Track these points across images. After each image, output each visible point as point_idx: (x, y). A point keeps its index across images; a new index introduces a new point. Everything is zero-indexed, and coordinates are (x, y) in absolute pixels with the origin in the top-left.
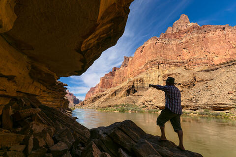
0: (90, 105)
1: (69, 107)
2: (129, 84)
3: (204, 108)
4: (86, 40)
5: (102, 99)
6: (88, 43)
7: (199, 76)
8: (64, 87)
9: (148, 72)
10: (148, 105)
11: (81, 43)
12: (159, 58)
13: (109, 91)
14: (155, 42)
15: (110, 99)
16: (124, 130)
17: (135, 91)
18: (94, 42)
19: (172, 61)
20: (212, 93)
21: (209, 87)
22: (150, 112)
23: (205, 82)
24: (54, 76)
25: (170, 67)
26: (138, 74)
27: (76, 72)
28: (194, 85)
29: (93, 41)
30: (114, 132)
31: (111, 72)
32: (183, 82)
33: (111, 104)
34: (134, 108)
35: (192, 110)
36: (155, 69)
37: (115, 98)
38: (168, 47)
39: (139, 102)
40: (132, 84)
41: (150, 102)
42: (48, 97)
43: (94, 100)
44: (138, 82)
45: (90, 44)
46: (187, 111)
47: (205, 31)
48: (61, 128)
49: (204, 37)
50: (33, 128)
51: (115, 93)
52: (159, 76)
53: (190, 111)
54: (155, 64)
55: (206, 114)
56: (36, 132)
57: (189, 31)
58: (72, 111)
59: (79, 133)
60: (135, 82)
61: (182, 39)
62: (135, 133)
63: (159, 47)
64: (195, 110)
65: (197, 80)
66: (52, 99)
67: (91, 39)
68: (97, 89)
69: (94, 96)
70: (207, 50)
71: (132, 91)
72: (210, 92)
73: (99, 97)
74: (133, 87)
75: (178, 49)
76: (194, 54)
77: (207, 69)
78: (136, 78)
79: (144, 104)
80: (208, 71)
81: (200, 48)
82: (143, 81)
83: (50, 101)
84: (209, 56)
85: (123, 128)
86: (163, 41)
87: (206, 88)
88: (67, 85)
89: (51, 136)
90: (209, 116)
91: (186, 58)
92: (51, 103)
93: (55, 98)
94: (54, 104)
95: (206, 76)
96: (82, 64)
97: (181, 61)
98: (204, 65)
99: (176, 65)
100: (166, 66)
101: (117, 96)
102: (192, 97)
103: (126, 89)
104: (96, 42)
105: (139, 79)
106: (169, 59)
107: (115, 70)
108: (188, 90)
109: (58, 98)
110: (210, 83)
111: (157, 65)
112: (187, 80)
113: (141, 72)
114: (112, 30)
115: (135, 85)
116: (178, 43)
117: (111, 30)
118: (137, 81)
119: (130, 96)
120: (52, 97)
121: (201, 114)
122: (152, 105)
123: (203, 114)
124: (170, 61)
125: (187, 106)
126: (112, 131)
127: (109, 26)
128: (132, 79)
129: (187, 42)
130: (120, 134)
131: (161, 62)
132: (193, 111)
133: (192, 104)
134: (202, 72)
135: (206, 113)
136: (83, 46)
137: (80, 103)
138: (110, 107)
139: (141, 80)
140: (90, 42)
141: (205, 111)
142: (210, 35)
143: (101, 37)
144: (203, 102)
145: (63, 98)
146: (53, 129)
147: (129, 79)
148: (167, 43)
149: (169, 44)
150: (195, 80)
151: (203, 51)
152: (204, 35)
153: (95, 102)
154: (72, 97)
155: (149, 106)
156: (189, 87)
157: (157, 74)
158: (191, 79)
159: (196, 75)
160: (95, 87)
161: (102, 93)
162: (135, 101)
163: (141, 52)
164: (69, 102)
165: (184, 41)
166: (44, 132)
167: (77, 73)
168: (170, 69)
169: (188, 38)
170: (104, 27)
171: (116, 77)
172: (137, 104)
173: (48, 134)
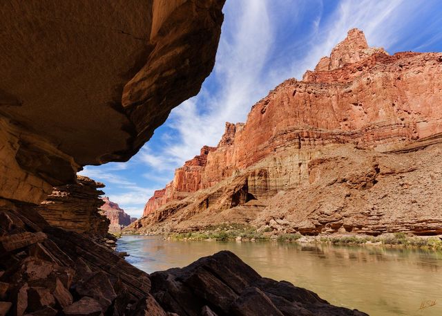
0: (154, 228)
1: (110, 231)
2: (236, 183)
3: (394, 231)
4: (130, 83)
5: (180, 214)
6: (136, 90)
7: (386, 164)
8: (98, 189)
9: (277, 155)
10: (277, 226)
11: (120, 90)
12: (300, 126)
13: (194, 198)
14: (292, 91)
15: (196, 215)
16: (217, 271)
17: (250, 197)
18: (149, 87)
19: (329, 131)
20: (413, 199)
21: (405, 186)
22: (281, 241)
23: (398, 176)
24: (69, 163)
25: (323, 144)
26: (256, 161)
27: (115, 153)
28: (375, 182)
29: (147, 84)
30: (195, 276)
31: (197, 157)
32: (352, 176)
33: (199, 224)
34: (246, 231)
35: (370, 234)
36: (292, 148)
37: (207, 211)
38: (320, 102)
39: (258, 219)
40: (243, 182)
41: (282, 219)
42: (63, 211)
43: (162, 217)
44: (256, 178)
45: (140, 92)
46: (359, 237)
47: (401, 66)
48: (89, 271)
49: (399, 79)
50: (28, 271)
51: (207, 201)
52: (300, 164)
53: (366, 236)
54: (291, 139)
55: (400, 243)
56: (34, 278)
57: (366, 66)
58: (116, 240)
59: (128, 284)
60: (249, 179)
61: (350, 83)
62: (238, 277)
63: (302, 101)
64: (376, 235)
65: (381, 171)
66: (73, 216)
67: (141, 80)
68: (169, 194)
69: (163, 208)
70: (404, 107)
71: (242, 198)
72: (408, 196)
73: (173, 211)
74: (246, 187)
75: (342, 106)
76: (377, 114)
77: (403, 147)
78: (252, 168)
79: (268, 224)
80: (406, 151)
81: (389, 102)
82: (266, 176)
83: (68, 220)
84: (409, 119)
85: (214, 267)
86: (309, 89)
87: (400, 188)
88: (103, 186)
89: (65, 286)
90: (405, 247)
91: (360, 123)
92: (70, 224)
93: (78, 213)
94: (77, 225)
95: (401, 162)
96: (128, 136)
97: (347, 131)
98: (398, 139)
99: (338, 141)
100: (316, 142)
101: (211, 207)
102: (370, 207)
103: (230, 193)
104: (153, 87)
105: (257, 172)
106: (323, 127)
107: (206, 153)
108: (362, 192)
109: (85, 213)
110: (409, 178)
111: (297, 141)
112: (359, 173)
113: (263, 156)
114: (188, 61)
115: (250, 184)
116: (342, 92)
117: (184, 60)
118: (253, 174)
119: (239, 208)
120: (73, 212)
121: (388, 242)
122: (286, 225)
123: (393, 243)
124: (325, 131)
125: (360, 227)
126: (192, 274)
127: (179, 50)
128: (243, 171)
129: (361, 89)
130: (206, 279)
131: (305, 135)
132: (372, 237)
133: (370, 222)
134: (393, 155)
135: (398, 240)
136: (125, 95)
137: (133, 224)
138: (198, 230)
139: (263, 174)
140: (141, 86)
141: (397, 236)
142: (410, 74)
143: (164, 75)
144: (394, 218)
145: (95, 213)
146: (69, 273)
147: (237, 171)
148: (319, 92)
149: (322, 95)
150: (378, 171)
151: (395, 108)
152: (398, 74)
153: (165, 222)
154: (115, 211)
155: (280, 228)
156: (364, 186)
157: (297, 160)
158: (369, 169)
159: (379, 161)
160: (164, 190)
161: (179, 202)
162: (248, 217)
163: (262, 113)
164: (108, 222)
165: (354, 87)
166: (51, 278)
167: (118, 157)
168: (324, 149)
169: (364, 80)
170: (169, 54)
171: (208, 166)
172: (252, 224)
173: (59, 282)
